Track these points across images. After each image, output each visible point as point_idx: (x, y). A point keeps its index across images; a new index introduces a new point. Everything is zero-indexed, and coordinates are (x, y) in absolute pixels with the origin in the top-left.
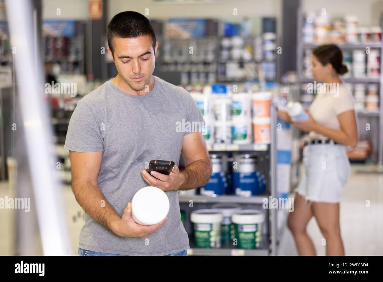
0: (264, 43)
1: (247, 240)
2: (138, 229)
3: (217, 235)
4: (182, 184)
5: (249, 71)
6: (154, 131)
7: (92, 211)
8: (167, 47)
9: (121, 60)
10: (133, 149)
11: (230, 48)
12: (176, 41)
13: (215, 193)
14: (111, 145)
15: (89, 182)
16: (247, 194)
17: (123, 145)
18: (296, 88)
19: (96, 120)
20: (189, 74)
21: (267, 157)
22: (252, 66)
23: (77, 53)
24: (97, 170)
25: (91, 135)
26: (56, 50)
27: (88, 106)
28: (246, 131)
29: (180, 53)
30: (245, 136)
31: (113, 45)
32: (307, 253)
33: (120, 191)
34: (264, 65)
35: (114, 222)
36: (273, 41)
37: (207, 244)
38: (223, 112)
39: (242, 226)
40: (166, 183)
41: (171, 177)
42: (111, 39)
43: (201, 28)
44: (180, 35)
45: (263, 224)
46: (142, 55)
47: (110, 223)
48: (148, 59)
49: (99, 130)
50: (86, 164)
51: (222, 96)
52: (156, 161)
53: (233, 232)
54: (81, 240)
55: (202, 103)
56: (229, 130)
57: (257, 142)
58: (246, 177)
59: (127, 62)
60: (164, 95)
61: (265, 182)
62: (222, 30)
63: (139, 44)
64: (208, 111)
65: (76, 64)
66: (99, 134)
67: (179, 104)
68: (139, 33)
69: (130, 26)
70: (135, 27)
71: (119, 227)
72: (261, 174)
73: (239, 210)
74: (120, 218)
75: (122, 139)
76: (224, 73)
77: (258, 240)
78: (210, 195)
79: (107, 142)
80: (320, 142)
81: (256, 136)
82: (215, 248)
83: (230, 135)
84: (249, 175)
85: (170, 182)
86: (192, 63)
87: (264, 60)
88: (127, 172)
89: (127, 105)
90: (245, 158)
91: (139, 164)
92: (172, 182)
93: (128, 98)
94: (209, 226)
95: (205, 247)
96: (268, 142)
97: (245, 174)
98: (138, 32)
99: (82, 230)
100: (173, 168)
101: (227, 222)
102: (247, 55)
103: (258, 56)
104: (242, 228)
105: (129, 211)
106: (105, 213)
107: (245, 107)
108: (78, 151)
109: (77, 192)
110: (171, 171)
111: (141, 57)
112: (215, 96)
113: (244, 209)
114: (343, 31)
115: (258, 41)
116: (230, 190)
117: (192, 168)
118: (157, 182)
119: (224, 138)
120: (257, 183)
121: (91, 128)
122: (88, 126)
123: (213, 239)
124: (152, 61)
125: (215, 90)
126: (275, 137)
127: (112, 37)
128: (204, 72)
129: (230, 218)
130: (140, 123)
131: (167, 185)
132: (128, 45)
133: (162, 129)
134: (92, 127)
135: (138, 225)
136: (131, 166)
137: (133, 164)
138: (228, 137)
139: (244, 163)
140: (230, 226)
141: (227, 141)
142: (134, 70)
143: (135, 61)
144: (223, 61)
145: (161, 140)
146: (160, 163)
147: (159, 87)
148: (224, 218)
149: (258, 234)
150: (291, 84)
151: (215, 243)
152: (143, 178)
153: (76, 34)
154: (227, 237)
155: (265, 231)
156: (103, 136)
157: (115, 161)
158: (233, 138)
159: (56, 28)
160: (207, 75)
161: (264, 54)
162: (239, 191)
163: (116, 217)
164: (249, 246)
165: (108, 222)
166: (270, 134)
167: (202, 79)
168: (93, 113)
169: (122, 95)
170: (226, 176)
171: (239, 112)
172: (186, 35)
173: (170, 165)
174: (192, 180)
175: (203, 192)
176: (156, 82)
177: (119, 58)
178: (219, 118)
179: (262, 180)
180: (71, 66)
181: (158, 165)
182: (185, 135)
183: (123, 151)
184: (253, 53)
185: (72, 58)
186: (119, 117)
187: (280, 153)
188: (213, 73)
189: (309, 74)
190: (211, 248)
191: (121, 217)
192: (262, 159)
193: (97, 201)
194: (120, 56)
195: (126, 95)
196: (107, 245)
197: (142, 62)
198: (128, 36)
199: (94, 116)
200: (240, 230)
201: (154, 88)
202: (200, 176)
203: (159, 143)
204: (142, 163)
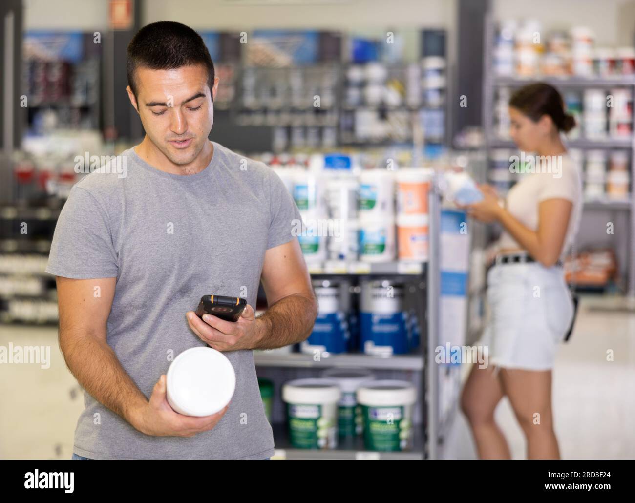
0: (423, 75)
1: (384, 435)
2: (177, 422)
3: (330, 426)
4: (259, 338)
5: (396, 126)
6: (212, 238)
7: (96, 387)
8: (250, 82)
9: (151, 110)
10: (170, 271)
11: (363, 84)
12: (265, 70)
13: (328, 350)
14: (132, 265)
15: (90, 333)
16: (385, 352)
17: (154, 265)
18: (480, 157)
19: (104, 219)
20: (289, 130)
21: (421, 285)
22: (402, 116)
23: (87, 90)
24: (104, 313)
25: (94, 249)
26: (49, 85)
27: (90, 194)
28: (384, 239)
29: (273, 92)
30: (382, 248)
31: (137, 82)
32: (494, 455)
33: (149, 348)
34: (424, 116)
35: (136, 408)
36: (440, 72)
37: (312, 441)
38: (343, 204)
39: (375, 409)
40: (232, 336)
41: (239, 326)
42: (132, 71)
43: (310, 47)
44: (272, 60)
45: (413, 406)
46: (189, 100)
47: (127, 410)
48: (200, 107)
49: (110, 239)
50: (84, 300)
51: (342, 173)
52: (212, 297)
53: (359, 420)
54: (77, 439)
55: (305, 187)
56: (354, 236)
57: (404, 259)
58: (383, 321)
59: (162, 113)
60: (230, 175)
61: (417, 330)
62: (348, 50)
63: (182, 81)
64: (316, 201)
65: (85, 110)
66: (110, 245)
67: (256, 191)
68: (184, 62)
69: (166, 48)
70: (176, 50)
71: (143, 419)
72: (410, 316)
73: (370, 381)
74: (146, 402)
75: (151, 253)
76: (352, 129)
77: (404, 435)
78: (318, 353)
79: (125, 259)
80: (517, 259)
81: (402, 248)
82: (327, 448)
83: (355, 245)
84: (389, 318)
85: (237, 335)
86: (294, 111)
87: (424, 105)
88: (161, 314)
89: (161, 192)
90: (381, 287)
91: (182, 300)
92: (241, 334)
93: (163, 179)
94: (316, 409)
95: (309, 447)
96: (423, 258)
97: (381, 315)
98: (182, 60)
99: (80, 421)
100: (244, 309)
101: (349, 402)
102: (393, 97)
103: (414, 99)
104: (376, 414)
105: (162, 390)
106: (120, 392)
107: (382, 194)
108: (69, 276)
109: (69, 351)
110: (240, 315)
111: (186, 104)
112: (330, 173)
113: (379, 378)
114: (566, 55)
115: (413, 72)
116: (355, 346)
117: (281, 309)
118: (214, 334)
119: (345, 251)
120: (402, 332)
121: (95, 235)
122: (90, 231)
123: (322, 433)
124: (207, 110)
125: (329, 162)
126: (437, 250)
127: (134, 67)
128: (315, 127)
129: (355, 395)
130: (185, 225)
131: (232, 341)
132: (164, 82)
133: (226, 235)
134: (97, 234)
135: (179, 415)
136: (168, 304)
137: (171, 300)
138: (351, 249)
139: (380, 296)
140: (353, 409)
141: (350, 256)
142: (174, 127)
143: (177, 111)
144: (349, 108)
145: (224, 256)
146: (219, 301)
147: (220, 160)
148: (344, 394)
149: (404, 424)
150: (472, 149)
151: (327, 440)
152: (188, 326)
153: (85, 56)
154: (348, 429)
155: (417, 418)
156: (118, 248)
157: (139, 295)
158: (361, 250)
159: (49, 45)
160: (320, 132)
161: (424, 95)
162: (370, 347)
163: (139, 400)
164: (389, 445)
165: (124, 409)
166: (428, 244)
167: (312, 139)
168: (98, 208)
169: (152, 174)
170: (348, 318)
171: (371, 204)
172: (283, 59)
173: (239, 305)
174: (279, 332)
175: (306, 348)
176: (214, 152)
177: (147, 105)
178: (336, 214)
179: (413, 327)
180: (76, 115)
181: (216, 304)
182: (267, 249)
183: (153, 275)
184: (404, 93)
185: (78, 99)
186: (147, 212)
187: (446, 276)
188: (331, 128)
189: (504, 132)
190: (319, 448)
191: (148, 400)
192: (412, 289)
193: (105, 369)
194: (148, 102)
195: (161, 174)
196: (124, 449)
197: (188, 113)
198: (163, 67)
199: (100, 213)
200: (371, 416)
201: (211, 162)
202: (294, 324)
203: (220, 260)
204: (188, 299)
